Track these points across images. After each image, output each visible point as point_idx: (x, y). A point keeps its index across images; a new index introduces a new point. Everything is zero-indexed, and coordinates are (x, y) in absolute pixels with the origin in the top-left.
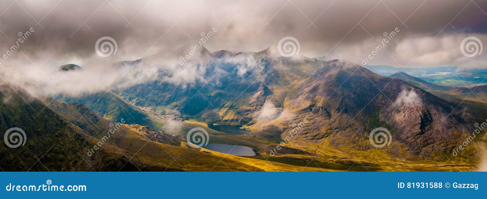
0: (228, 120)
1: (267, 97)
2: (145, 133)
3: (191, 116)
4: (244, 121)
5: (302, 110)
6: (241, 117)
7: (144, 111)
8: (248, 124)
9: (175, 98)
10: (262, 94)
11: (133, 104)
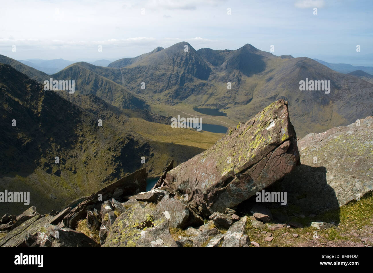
0: (209, 105)
1: (240, 87)
2: (145, 115)
3: (181, 101)
4: (222, 105)
5: (268, 98)
6: (220, 102)
7: (144, 98)
8: (224, 108)
9: (167, 87)
10: (236, 84)
11: (135, 93)
